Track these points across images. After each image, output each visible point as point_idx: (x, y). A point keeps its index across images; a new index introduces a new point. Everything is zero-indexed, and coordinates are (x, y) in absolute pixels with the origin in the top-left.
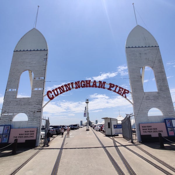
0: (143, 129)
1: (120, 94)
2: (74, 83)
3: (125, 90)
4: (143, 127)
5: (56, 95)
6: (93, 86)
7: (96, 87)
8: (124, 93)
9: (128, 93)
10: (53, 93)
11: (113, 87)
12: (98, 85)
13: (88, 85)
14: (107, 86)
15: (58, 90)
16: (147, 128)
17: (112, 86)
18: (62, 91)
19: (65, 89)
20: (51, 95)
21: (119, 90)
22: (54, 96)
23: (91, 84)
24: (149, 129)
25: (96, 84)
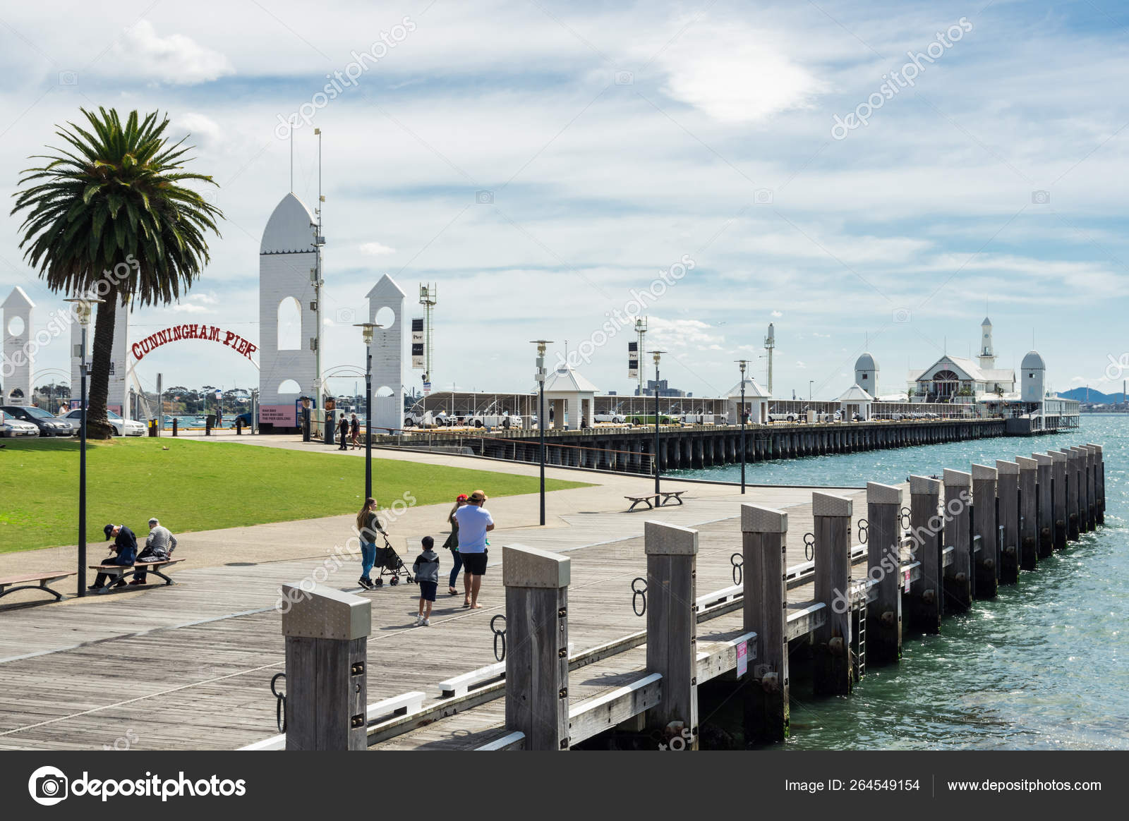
0: (263, 415)
1: (242, 352)
2: (172, 329)
3: (251, 345)
4: (263, 410)
5: (146, 352)
6: (200, 337)
7: (205, 338)
8: (249, 350)
9: (254, 351)
10: (140, 346)
11: (232, 339)
12: (208, 333)
13: (194, 333)
14: (223, 337)
15: (148, 342)
16: (269, 413)
17: (230, 336)
18: (154, 345)
19: (159, 342)
20: (138, 351)
21: (241, 346)
22: (143, 353)
23: (199, 332)
24: (271, 415)
25: (205, 334)
